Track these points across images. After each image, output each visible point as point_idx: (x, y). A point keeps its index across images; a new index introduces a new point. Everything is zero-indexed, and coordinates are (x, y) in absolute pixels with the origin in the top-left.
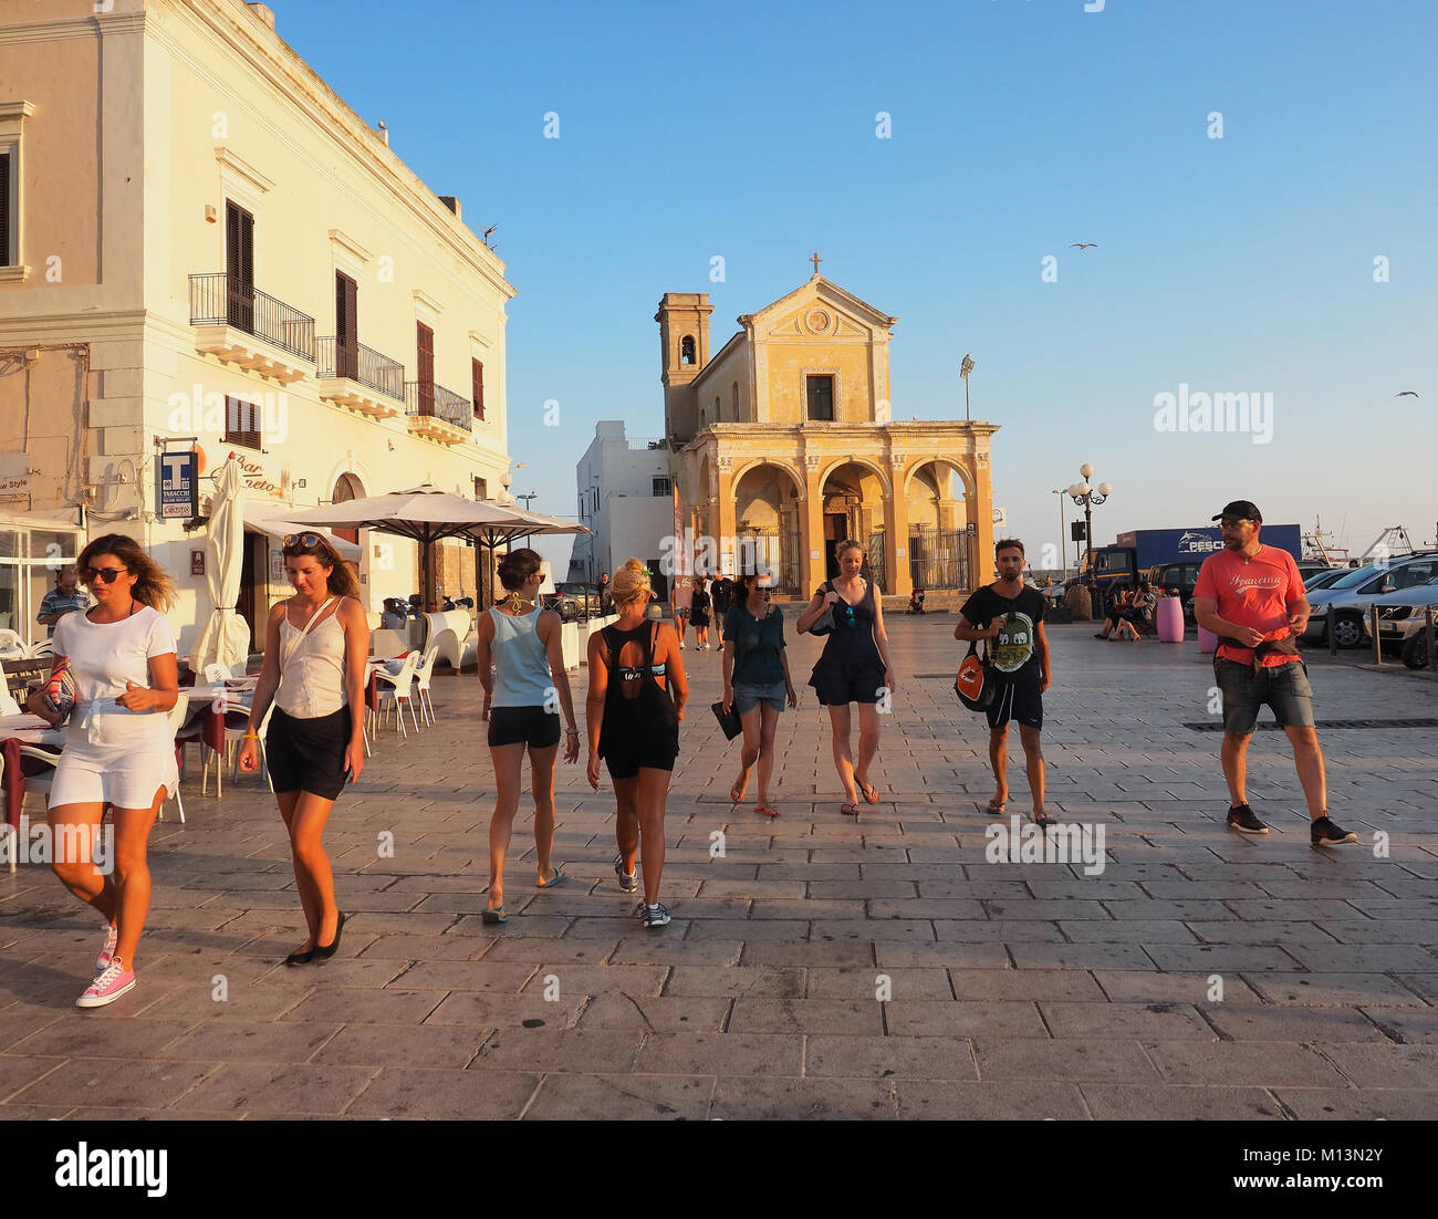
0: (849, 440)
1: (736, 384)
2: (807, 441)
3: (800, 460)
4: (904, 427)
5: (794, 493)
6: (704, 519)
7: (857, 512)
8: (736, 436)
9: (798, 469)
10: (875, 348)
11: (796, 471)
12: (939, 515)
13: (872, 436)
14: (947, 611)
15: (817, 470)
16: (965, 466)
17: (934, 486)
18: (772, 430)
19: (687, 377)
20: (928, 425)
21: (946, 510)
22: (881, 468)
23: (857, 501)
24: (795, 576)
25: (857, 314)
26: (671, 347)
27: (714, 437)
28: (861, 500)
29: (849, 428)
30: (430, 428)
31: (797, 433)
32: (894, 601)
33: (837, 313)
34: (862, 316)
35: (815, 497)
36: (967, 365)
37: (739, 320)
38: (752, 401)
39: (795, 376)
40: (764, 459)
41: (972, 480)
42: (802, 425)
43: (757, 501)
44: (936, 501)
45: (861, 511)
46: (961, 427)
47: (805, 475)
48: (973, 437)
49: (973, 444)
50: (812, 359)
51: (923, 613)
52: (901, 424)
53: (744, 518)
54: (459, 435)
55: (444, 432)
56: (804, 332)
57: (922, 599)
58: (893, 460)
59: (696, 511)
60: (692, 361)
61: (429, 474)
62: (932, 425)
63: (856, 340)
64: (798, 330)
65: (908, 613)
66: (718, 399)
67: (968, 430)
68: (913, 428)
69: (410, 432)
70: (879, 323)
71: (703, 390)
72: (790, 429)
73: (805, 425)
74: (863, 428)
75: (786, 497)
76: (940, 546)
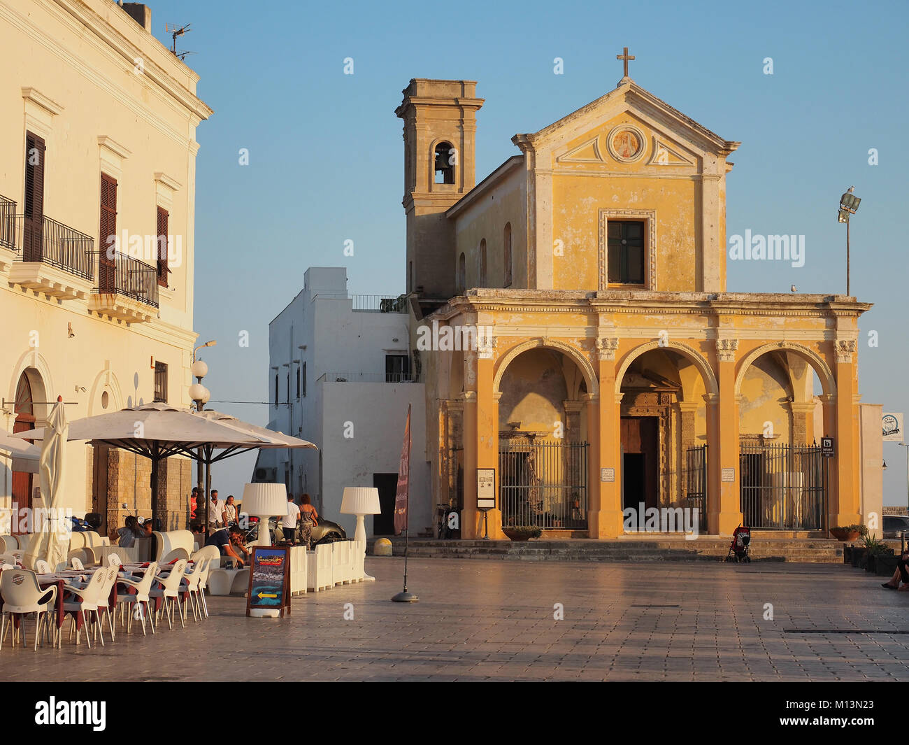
0: (660, 317)
1: (508, 226)
2: (602, 318)
3: (590, 343)
4: (736, 302)
5: (583, 388)
6: (455, 417)
7: (674, 415)
8: (504, 309)
9: (587, 355)
10: (706, 184)
11: (584, 358)
12: (792, 423)
13: (691, 312)
14: (782, 560)
15: (614, 357)
16: (821, 358)
17: (786, 382)
18: (553, 300)
19: (441, 203)
20: (772, 299)
21: (802, 417)
22: (703, 357)
23: (674, 398)
24: (581, 503)
25: (681, 134)
26: (419, 157)
27: (472, 308)
28: (680, 398)
29: (660, 301)
30: (115, 309)
31: (588, 306)
32: (712, 543)
33: (654, 133)
34: (688, 139)
35: (610, 396)
36: (849, 203)
37: (515, 139)
38: (529, 253)
39: (591, 221)
40: (541, 339)
41: (831, 380)
42: (595, 295)
43: (532, 396)
44: (788, 402)
45: (680, 414)
46: (817, 304)
47: (596, 365)
48: (834, 318)
49: (834, 327)
50: (615, 197)
51: (748, 560)
52: (733, 297)
53: (513, 418)
54: (145, 313)
55: (130, 311)
56: (606, 158)
57: (746, 541)
58: (720, 347)
59: (445, 407)
60: (449, 179)
61: (107, 363)
62: (777, 299)
63: (678, 171)
64: (597, 155)
65: (729, 559)
66: (483, 242)
67: (826, 308)
68: (748, 303)
69: (90, 312)
70: (714, 150)
71: (464, 225)
72: (580, 301)
73: (599, 295)
74: (680, 302)
75: (573, 391)
76: (791, 468)
